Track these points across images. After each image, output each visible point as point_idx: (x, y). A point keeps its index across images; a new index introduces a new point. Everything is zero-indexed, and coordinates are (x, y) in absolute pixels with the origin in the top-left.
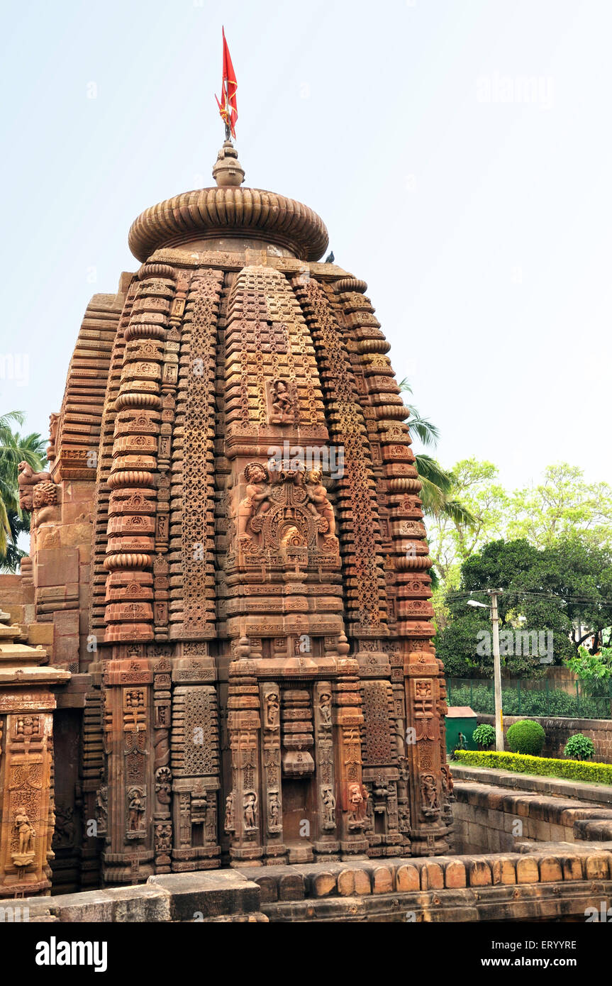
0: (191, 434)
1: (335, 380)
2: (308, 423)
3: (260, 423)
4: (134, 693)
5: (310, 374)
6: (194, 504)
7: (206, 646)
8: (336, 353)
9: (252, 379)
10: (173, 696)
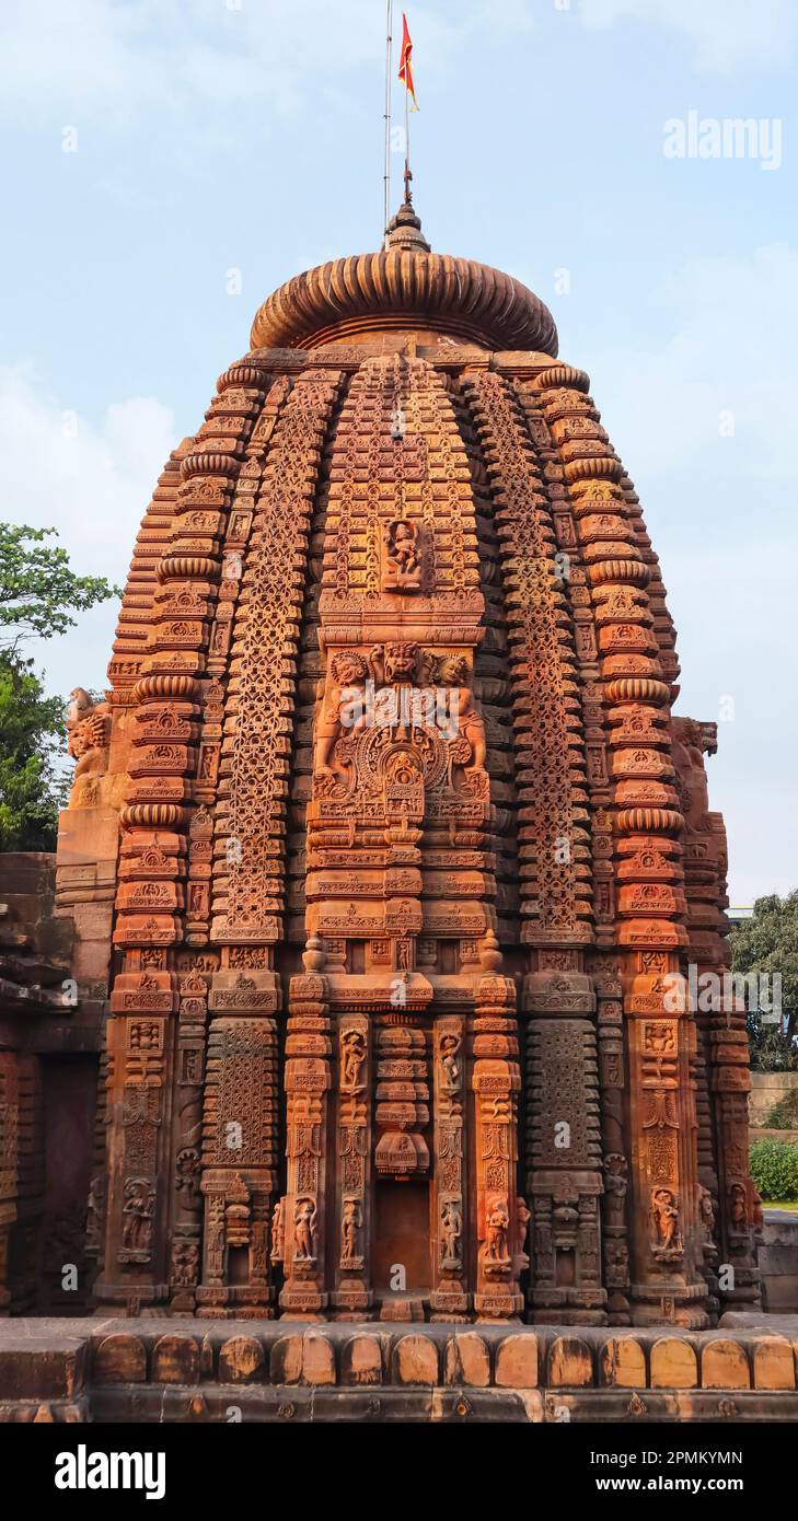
0: (260, 616)
1: (513, 524)
2: (450, 588)
3: (366, 590)
4: (143, 1026)
5: (459, 511)
6: (255, 724)
7: (266, 955)
8: (519, 482)
9: (359, 523)
10: (208, 1033)
